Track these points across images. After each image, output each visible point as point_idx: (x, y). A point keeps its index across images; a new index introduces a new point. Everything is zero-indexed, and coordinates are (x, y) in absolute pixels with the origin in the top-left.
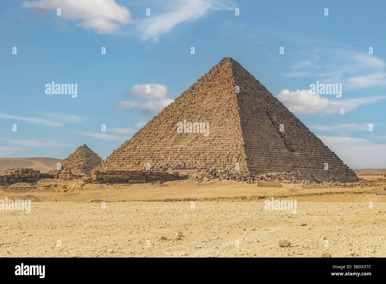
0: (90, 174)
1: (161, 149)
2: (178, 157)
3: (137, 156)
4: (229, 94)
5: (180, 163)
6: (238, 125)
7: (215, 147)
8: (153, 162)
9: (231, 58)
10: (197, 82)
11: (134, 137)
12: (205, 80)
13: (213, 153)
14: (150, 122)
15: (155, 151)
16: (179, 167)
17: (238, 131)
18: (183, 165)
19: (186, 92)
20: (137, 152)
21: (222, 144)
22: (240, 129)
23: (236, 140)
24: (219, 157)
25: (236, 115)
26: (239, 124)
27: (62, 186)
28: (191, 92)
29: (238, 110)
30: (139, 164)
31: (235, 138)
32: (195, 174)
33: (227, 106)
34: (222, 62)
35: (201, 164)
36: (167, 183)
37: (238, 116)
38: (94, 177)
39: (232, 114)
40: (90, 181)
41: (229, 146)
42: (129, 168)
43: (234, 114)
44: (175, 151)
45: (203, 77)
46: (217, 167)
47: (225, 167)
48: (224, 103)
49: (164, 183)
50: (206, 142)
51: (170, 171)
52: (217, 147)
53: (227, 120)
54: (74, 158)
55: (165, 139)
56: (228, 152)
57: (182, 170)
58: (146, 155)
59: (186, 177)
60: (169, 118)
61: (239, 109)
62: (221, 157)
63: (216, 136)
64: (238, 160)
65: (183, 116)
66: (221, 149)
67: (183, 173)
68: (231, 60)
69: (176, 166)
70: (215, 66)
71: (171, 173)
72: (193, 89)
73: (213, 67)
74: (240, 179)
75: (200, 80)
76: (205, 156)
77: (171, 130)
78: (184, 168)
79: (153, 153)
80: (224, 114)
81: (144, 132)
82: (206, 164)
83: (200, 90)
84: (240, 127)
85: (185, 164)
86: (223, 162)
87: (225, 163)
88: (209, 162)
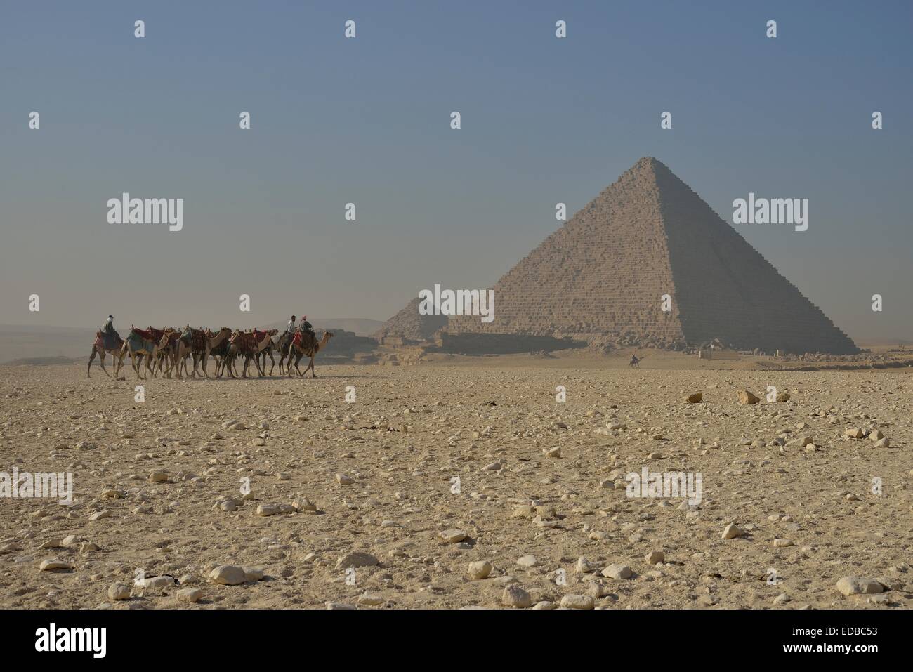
0: (433, 339)
1: (543, 300)
2: (569, 314)
3: (504, 312)
4: (650, 214)
5: (573, 323)
6: (666, 263)
7: (630, 298)
8: (530, 321)
9: (654, 158)
10: (599, 195)
11: (500, 282)
12: (612, 192)
13: (626, 306)
14: (524, 258)
15: (532, 304)
16: (572, 329)
17: (665, 273)
18: (578, 326)
19: (582, 212)
20: (504, 306)
21: (640, 292)
22: (670, 269)
23: (663, 287)
24: (635, 313)
25: (662, 247)
26: (667, 261)
27: (389, 356)
28: (589, 212)
29: (665, 239)
30: (508, 324)
31: (662, 282)
32: (597, 340)
33: (647, 233)
34: (639, 166)
35: (607, 324)
36: (554, 353)
37: (666, 248)
38: (439, 343)
39: (656, 245)
40: (432, 349)
41: (651, 295)
42: (491, 331)
43: (659, 245)
44: (565, 304)
45: (608, 188)
46: (633, 328)
47: (645, 329)
48: (643, 228)
49: (550, 353)
50: (614, 289)
51: (558, 336)
52: (633, 297)
53: (649, 255)
54: (406, 315)
55: (549, 285)
56: (650, 305)
57: (576, 334)
58: (519, 310)
59: (583, 345)
60: (555, 253)
61: (667, 237)
62: (639, 313)
63: (630, 281)
64: (666, 318)
65: (577, 249)
66: (639, 301)
67: (577, 337)
68: (654, 160)
69: (566, 327)
70: (627, 170)
71: (560, 338)
72: (593, 206)
73: (625, 172)
74: (671, 348)
75: (603, 193)
76: (613, 311)
77: (558, 272)
78: (580, 330)
79: (530, 307)
80: (642, 246)
81: (516, 274)
82: (615, 324)
83: (605, 209)
84: (669, 265)
85: (581, 324)
86: (643, 320)
87: (645, 322)
88: (619, 320)
